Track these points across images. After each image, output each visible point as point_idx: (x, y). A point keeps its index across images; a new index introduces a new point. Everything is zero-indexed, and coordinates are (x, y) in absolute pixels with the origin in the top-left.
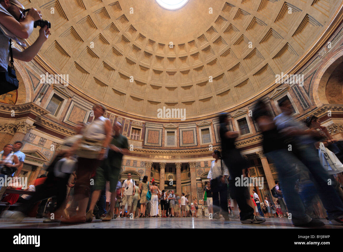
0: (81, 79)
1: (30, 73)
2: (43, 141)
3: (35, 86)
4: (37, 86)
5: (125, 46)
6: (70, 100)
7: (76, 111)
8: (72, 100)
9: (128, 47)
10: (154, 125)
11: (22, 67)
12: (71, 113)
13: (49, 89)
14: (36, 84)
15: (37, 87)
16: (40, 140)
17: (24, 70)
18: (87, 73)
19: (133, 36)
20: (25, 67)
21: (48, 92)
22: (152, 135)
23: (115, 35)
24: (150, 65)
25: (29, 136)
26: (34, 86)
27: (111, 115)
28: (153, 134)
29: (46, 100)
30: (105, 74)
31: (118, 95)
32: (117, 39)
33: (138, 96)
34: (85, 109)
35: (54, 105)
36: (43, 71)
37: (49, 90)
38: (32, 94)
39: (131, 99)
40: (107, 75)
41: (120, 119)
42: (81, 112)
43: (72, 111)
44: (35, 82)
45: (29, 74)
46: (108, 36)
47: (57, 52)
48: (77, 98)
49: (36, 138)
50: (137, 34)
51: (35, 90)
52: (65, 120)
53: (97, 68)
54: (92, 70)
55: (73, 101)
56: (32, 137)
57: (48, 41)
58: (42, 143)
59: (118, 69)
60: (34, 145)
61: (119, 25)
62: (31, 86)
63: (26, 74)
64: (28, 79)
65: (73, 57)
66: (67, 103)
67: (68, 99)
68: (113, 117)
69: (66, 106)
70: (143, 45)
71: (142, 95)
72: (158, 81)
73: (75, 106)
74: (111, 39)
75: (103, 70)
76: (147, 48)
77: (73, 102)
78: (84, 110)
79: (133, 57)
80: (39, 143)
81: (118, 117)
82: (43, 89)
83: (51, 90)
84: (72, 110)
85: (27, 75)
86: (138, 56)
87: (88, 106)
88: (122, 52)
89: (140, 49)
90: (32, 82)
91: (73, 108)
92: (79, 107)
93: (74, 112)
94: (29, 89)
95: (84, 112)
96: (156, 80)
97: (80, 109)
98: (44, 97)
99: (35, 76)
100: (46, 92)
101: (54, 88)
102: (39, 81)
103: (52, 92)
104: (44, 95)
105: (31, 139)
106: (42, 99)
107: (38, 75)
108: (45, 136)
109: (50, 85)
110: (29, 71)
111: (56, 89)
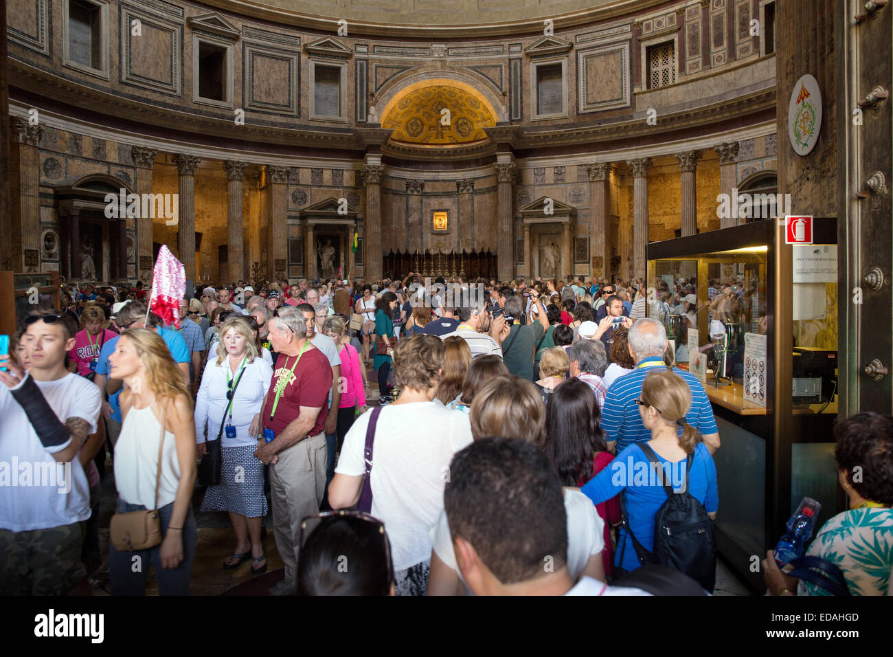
1: (479, 67)
2: (560, 173)
3: (499, 84)
4: (502, 79)
6: (572, 54)
7: (597, 69)
8: (577, 51)
11: (462, 70)
12: (585, 83)
13: (523, 68)
14: (497, 78)
15: (501, 82)
16: (555, 173)
17: (467, 72)
20: (467, 67)
21: (524, 75)
25: (533, 175)
26: (496, 85)
27: (688, 8)
34: (614, 48)
35: (555, 87)
36: (494, 44)
37: (525, 70)
38: (501, 102)
42: (608, 64)
43: (585, 76)
44: (494, 76)
45: (478, 71)
48: (586, 37)
49: (546, 172)
51: (501, 90)
52: (581, 110)
55: (579, 50)
56: (539, 174)
58: (560, 177)
60: (549, 187)
62: (492, 88)
63: (474, 75)
64: (481, 80)
66: (569, 66)
67: (568, 56)
69: (571, 75)
73: (589, 60)
77: (580, 55)
78: (612, 53)
80: (556, 179)
82: (512, 76)
83: (528, 66)
84: (585, 73)
85: (476, 75)
87: (617, 35)
90: (491, 80)
91: (587, 69)
92: (599, 55)
93: (593, 74)
94: (492, 97)
95: (615, 58)
97: (603, 57)
98: (521, 90)
99: (488, 67)
100: (521, 76)
101: (531, 57)
102: (499, 69)
103: (531, 69)
104: (521, 85)
105: (539, 178)
106: (521, 98)
107: (492, 59)
108: (559, 161)
109: (520, 59)
110: (475, 67)
111: (535, 57)
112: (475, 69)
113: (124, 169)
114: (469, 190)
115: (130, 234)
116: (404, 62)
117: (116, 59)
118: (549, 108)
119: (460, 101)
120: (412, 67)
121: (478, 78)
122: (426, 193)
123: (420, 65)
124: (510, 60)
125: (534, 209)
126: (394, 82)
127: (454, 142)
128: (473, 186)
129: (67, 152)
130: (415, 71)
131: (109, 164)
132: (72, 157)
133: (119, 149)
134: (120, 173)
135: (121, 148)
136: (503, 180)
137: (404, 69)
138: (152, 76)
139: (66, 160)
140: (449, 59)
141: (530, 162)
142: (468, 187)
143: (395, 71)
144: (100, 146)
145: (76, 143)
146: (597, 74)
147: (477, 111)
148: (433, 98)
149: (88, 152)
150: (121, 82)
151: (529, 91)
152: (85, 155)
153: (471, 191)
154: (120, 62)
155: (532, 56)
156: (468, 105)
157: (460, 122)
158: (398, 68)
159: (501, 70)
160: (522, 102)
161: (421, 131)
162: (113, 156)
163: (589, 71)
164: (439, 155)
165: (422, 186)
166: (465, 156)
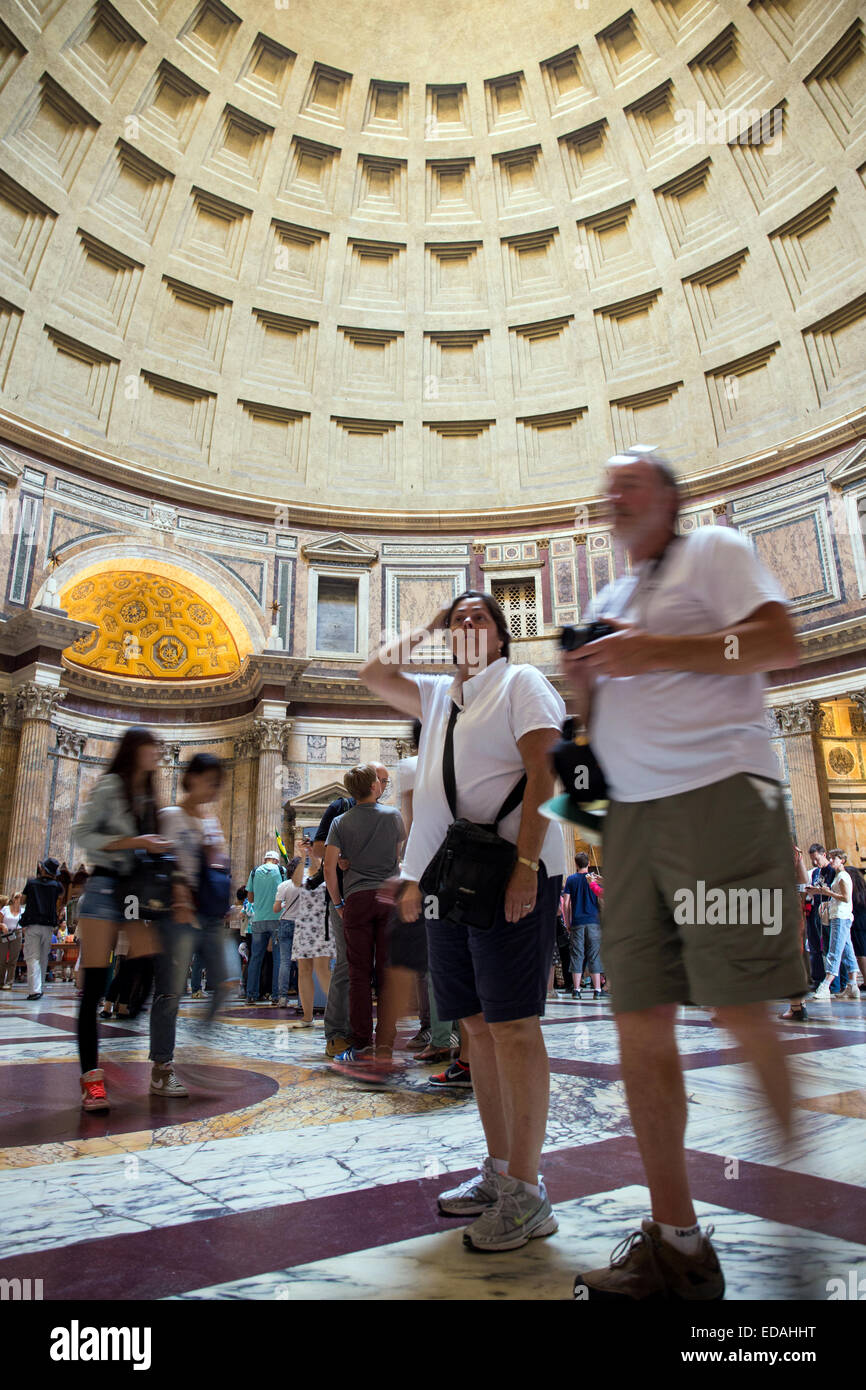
0: (385, 461)
1: (226, 557)
2: (351, 747)
3: (257, 591)
4: (261, 584)
5: (469, 192)
6: (377, 569)
7: (413, 598)
8: (384, 566)
9: (482, 185)
10: (773, 494)
11: (199, 557)
12: (398, 616)
13: (297, 573)
14: (255, 581)
15: (261, 589)
16: (342, 747)
17: (207, 562)
18: (392, 425)
19: (468, 122)
20: (206, 553)
21: (298, 586)
22: (779, 558)
23: (400, 190)
24: (626, 180)
25: (306, 746)
26: (252, 592)
27: (556, 541)
28: (780, 548)
29: (306, 615)
30: (460, 377)
31: (559, 431)
32: (420, 197)
33: (649, 377)
34: (442, 573)
35: (342, 613)
36: (253, 528)
37: (300, 577)
38: (259, 619)
39: (626, 414)
40: (472, 372)
41: (600, 542)
42: (432, 594)
43: (398, 605)
44: (250, 576)
45: (224, 564)
46: (382, 217)
47: (265, 427)
48: (397, 549)
49: (328, 743)
50: (477, 95)
51: (260, 601)
53: (416, 379)
54: (403, 399)
55: (388, 565)
56: (317, 746)
57: (221, 420)
58: (351, 754)
59: (498, 318)
60: (333, 769)
61: (385, 136)
62: (245, 595)
63: (216, 569)
64: (228, 579)
65: (316, 406)
66: (371, 585)
67: (370, 571)
68: (567, 549)
69: (374, 598)
70: (537, 115)
71: (666, 362)
72: (716, 225)
73: (401, 582)
74: (397, 218)
75: (448, 363)
76: (561, 109)
77: (390, 574)
78: (439, 579)
79: (526, 209)
80: (344, 756)
81: (586, 538)
82: (279, 584)
83: (305, 573)
84: (398, 601)
85: (220, 570)
86: (546, 183)
87: (446, 555)
88: (470, 229)
89: (536, 149)
90: (244, 582)
91: (398, 595)
92: (419, 578)
93: (408, 604)
94: (245, 609)
95: (443, 587)
96: (701, 232)
97: (424, 583)
98: (293, 607)
99: (241, 560)
100: (294, 586)
101: (311, 561)
102: (258, 567)
103: (309, 579)
104: (293, 600)
105: (317, 753)
106: (292, 619)
107: (249, 550)
108: (351, 728)
109: (294, 560)
110: (219, 556)
111: (317, 561)
112: (221, 559)
114: (168, 762)
116: (104, 519)
118: (330, 644)
119: (176, 607)
120: (115, 531)
121: (223, 575)
122: (88, 758)
123: (130, 531)
124: (277, 558)
125: (315, 802)
126: (82, 547)
127: (148, 674)
128: (176, 756)
130: (121, 539)
136: (271, 747)
137: (103, 530)
140: (178, 533)
141: (302, 724)
142: (167, 757)
143: (87, 530)
146: (414, 605)
147: (202, 628)
148: (129, 593)
151: (305, 610)
153: (172, 764)
155: (312, 559)
156: (188, 617)
157: (165, 642)
158: (92, 525)
159: (262, 569)
160: (292, 627)
161: (93, 645)
163: (402, 598)
164: (121, 693)
165: (83, 744)
166: (167, 702)
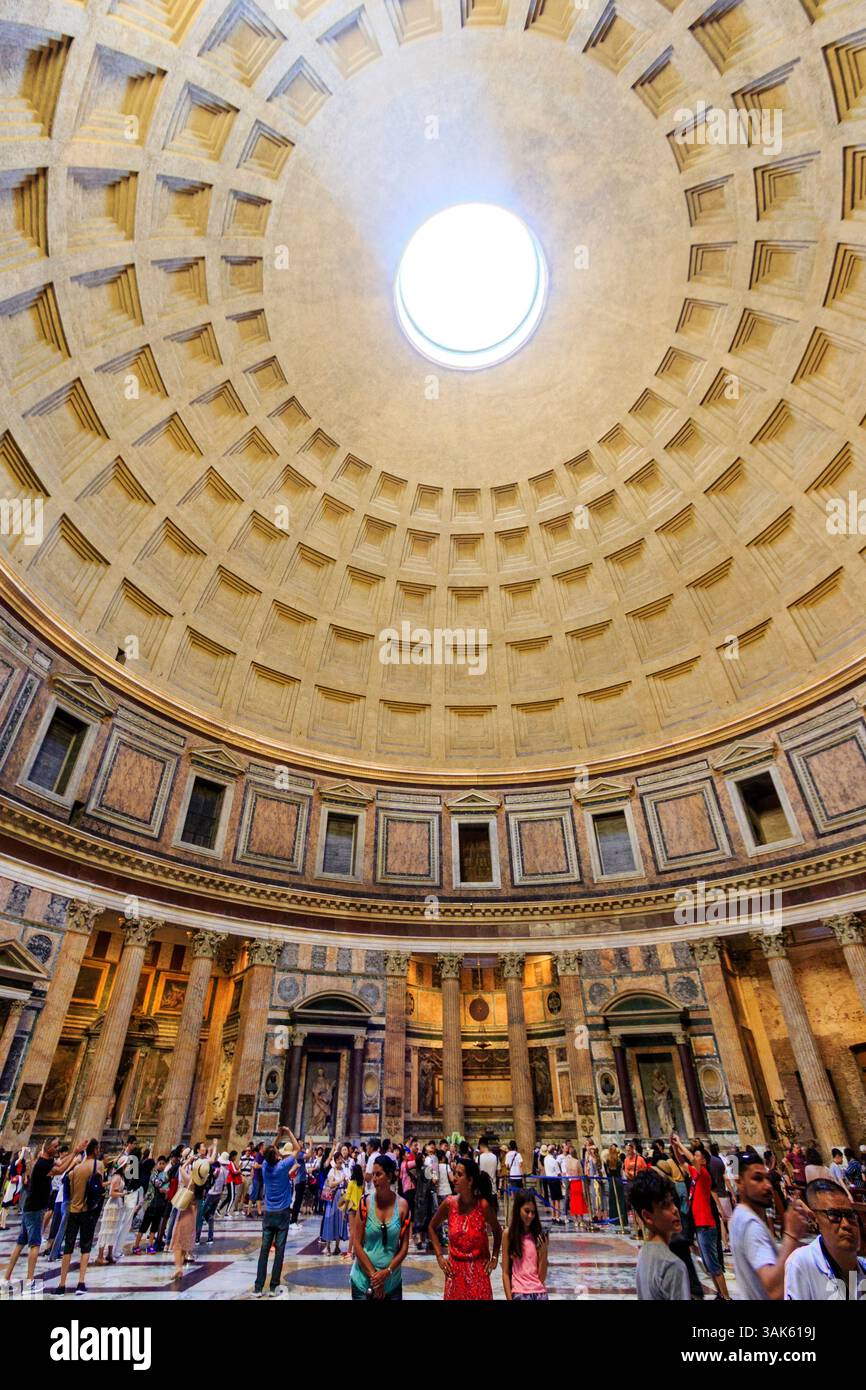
113: (685, 974)
115: (711, 1062)
117: (648, 851)
129: (615, 971)
131: (665, 973)
132: (620, 976)
133: (674, 950)
134: (681, 980)
135: (676, 948)
138: (692, 849)
139: (615, 982)
144: (649, 954)
145: (622, 959)
149: (637, 962)
150: (659, 873)
152: (635, 969)
154: (653, 852)
162: (668, 961)
